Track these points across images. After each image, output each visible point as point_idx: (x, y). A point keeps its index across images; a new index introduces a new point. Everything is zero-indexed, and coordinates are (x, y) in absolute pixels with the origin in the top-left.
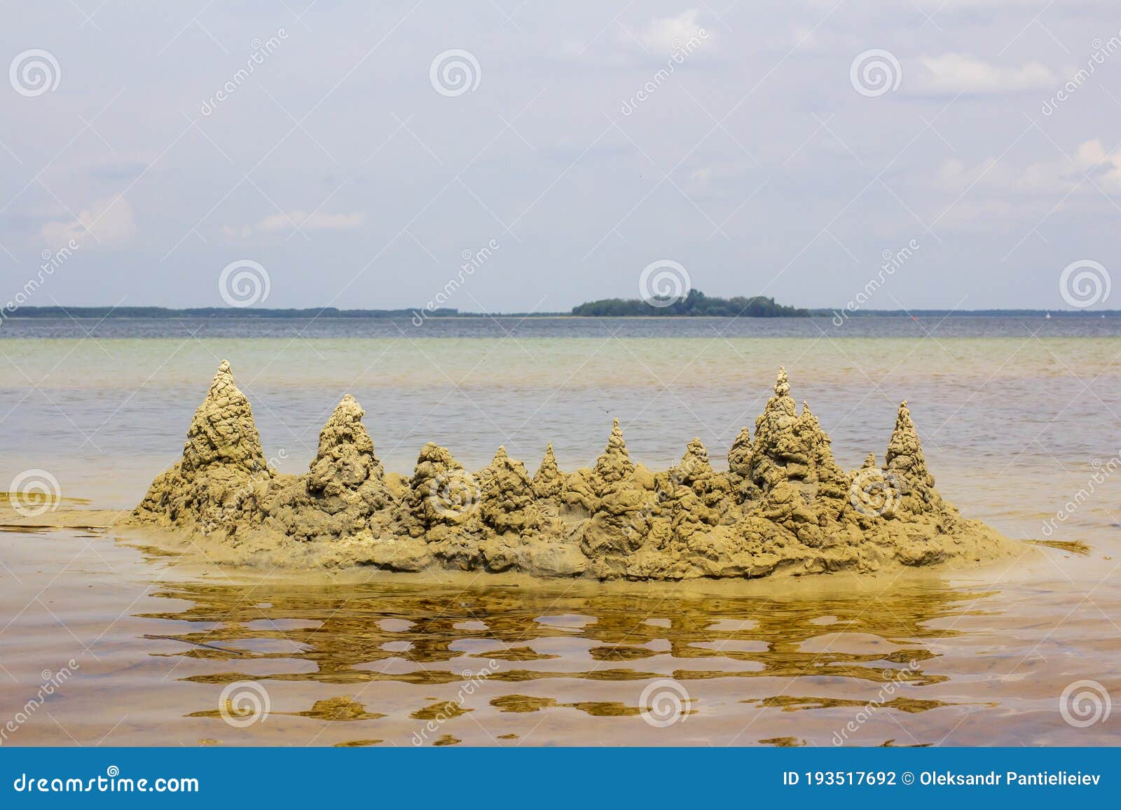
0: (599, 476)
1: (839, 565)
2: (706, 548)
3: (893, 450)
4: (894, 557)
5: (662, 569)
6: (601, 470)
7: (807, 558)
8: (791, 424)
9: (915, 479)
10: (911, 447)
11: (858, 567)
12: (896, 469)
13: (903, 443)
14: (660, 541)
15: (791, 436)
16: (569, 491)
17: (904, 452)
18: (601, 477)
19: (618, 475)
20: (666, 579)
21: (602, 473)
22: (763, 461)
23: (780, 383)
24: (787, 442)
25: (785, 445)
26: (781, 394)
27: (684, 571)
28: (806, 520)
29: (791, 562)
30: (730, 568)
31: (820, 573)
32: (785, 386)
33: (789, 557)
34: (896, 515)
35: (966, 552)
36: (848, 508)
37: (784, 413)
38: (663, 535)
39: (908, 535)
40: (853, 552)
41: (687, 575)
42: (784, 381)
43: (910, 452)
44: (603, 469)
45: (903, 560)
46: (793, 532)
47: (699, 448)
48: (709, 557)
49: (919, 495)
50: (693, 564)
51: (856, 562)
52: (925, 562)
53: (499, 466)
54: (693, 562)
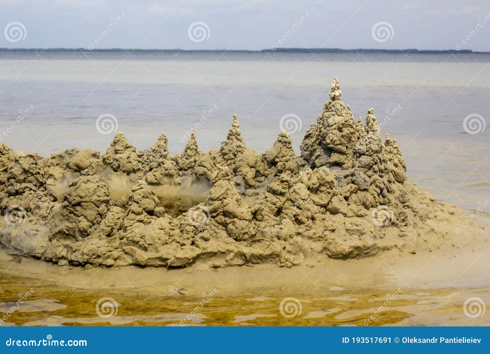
0: (220, 156)
1: (261, 259)
2: (139, 239)
3: (358, 151)
4: (322, 251)
5: (99, 257)
6: (222, 152)
7: (230, 251)
8: (337, 122)
9: (376, 176)
10: (373, 149)
11: (280, 260)
12: (359, 167)
13: (367, 145)
14: (109, 229)
15: (336, 131)
16: (199, 166)
17: (367, 153)
18: (222, 157)
19: (232, 156)
20: (100, 265)
21: (223, 153)
22: (317, 150)
23: (333, 90)
24: (333, 136)
25: (331, 139)
26: (334, 99)
27: (115, 259)
28: (235, 217)
29: (213, 254)
30: (155, 258)
31: (240, 265)
32: (337, 93)
33: (209, 250)
34: (341, 211)
35: (403, 246)
36: (287, 204)
37: (335, 113)
38: (112, 224)
39: (346, 230)
40: (277, 246)
41: (119, 262)
42: (336, 88)
43: (372, 153)
44: (223, 151)
45: (329, 254)
46: (224, 226)
47: (284, 138)
48: (140, 247)
49: (376, 191)
50: (126, 253)
51: (278, 256)
52: (353, 256)
53: (158, 146)
54: (126, 251)
